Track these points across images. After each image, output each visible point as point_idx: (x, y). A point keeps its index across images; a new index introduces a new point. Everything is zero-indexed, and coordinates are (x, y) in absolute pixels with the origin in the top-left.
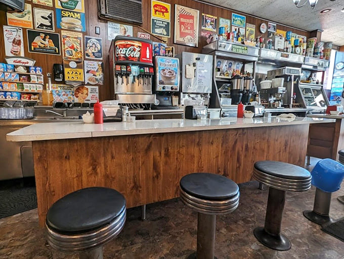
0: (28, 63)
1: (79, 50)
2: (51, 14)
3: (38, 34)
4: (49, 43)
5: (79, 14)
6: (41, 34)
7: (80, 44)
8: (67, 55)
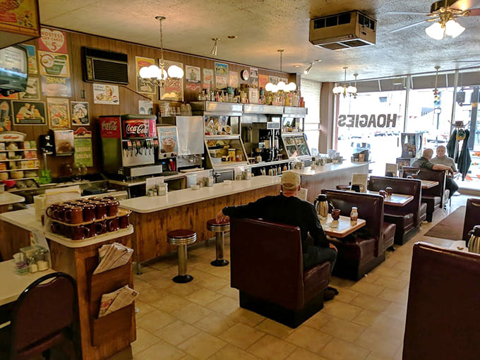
0: (18, 138)
1: (65, 117)
2: (36, 82)
3: (23, 104)
4: (35, 113)
5: (64, 80)
6: (27, 105)
7: (67, 111)
8: (53, 124)
